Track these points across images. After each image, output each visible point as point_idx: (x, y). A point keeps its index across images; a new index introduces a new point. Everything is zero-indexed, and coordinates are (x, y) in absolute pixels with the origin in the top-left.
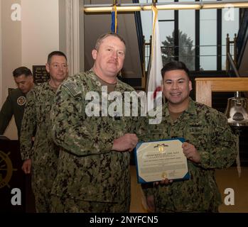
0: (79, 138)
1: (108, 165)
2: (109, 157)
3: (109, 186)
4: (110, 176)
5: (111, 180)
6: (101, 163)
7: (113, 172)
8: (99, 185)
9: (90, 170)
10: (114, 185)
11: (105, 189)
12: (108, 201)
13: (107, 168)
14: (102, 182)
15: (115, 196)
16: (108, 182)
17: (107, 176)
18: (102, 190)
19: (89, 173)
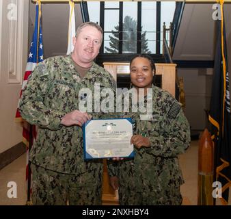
0: (34, 110)
1: (69, 140)
2: (71, 133)
3: (69, 159)
4: (70, 150)
5: (71, 154)
6: (63, 138)
7: (73, 147)
8: (60, 158)
9: (54, 143)
10: (73, 159)
11: (65, 161)
12: (66, 172)
13: (68, 143)
14: (63, 155)
15: (73, 168)
16: (68, 156)
17: (67, 150)
18: (62, 162)
19: (53, 145)
